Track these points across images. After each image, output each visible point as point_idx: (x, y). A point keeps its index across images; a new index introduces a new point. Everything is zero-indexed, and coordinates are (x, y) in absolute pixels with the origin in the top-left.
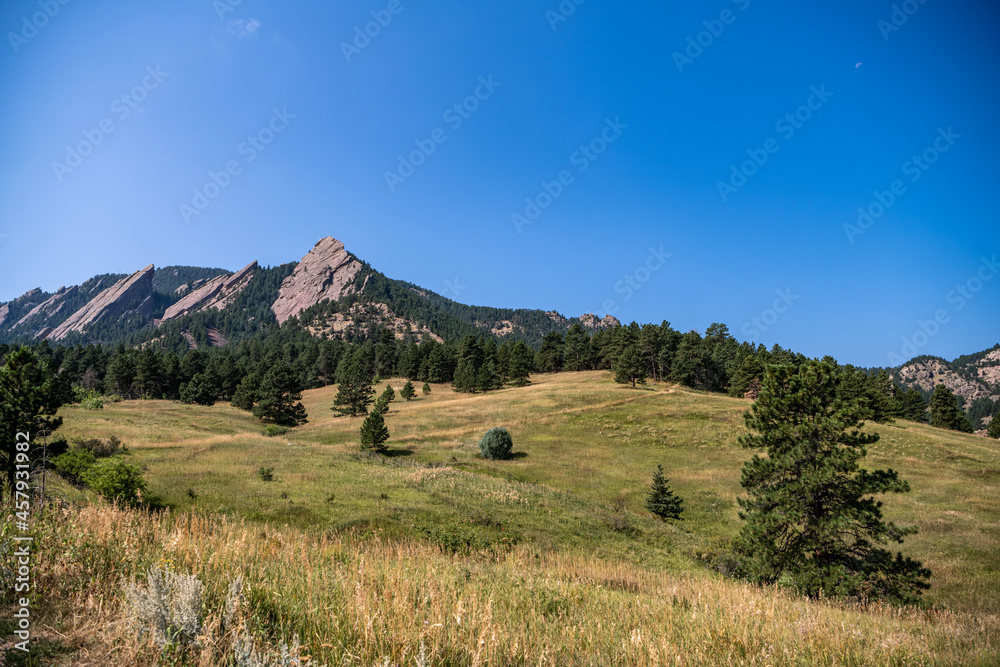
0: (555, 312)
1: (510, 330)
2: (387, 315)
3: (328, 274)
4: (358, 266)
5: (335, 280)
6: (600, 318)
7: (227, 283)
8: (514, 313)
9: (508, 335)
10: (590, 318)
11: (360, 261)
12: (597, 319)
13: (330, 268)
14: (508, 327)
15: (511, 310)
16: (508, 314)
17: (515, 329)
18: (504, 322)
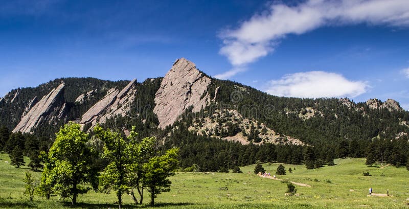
0: (346, 99)
1: (312, 115)
2: (238, 118)
3: (188, 87)
4: (209, 81)
5: (193, 91)
6: (382, 101)
7: (119, 96)
8: (315, 102)
9: (311, 119)
10: (375, 102)
11: (208, 77)
12: (380, 103)
13: (189, 83)
14: (311, 112)
15: (312, 99)
16: (310, 103)
17: (316, 114)
18: (308, 109)
